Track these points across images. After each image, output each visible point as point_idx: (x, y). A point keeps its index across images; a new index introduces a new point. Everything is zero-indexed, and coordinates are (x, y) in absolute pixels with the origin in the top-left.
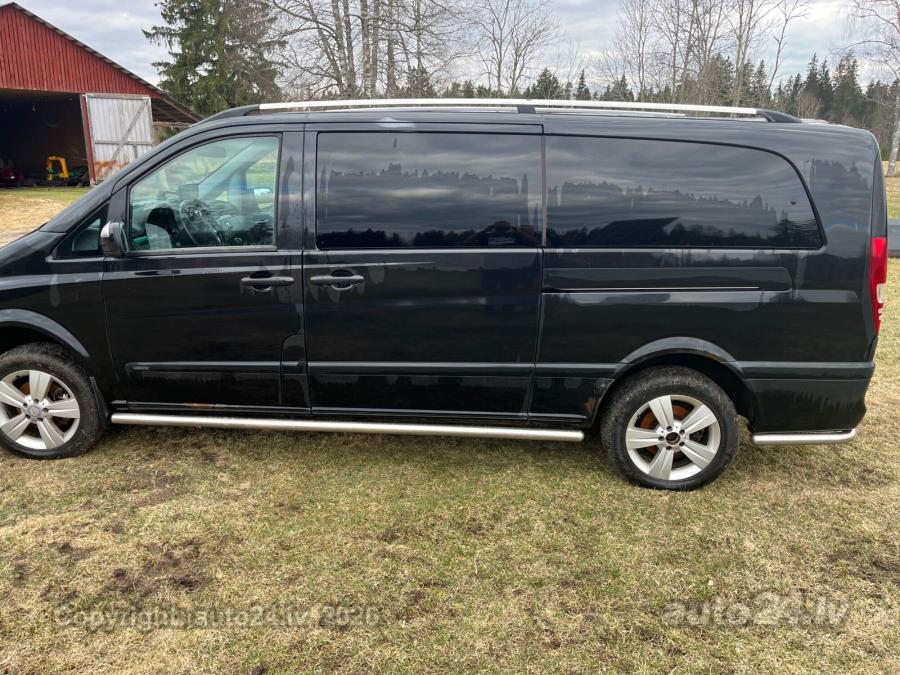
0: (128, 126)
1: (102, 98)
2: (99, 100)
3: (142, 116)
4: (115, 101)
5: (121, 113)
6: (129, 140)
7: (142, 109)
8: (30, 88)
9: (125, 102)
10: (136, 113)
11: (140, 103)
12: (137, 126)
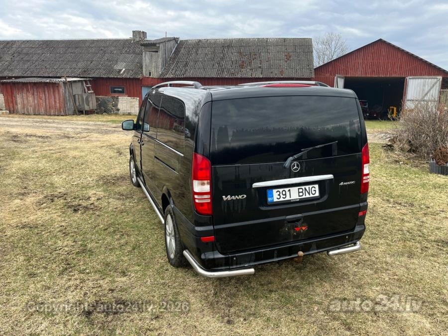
0: (426, 92)
1: (416, 79)
2: (414, 80)
3: (435, 87)
4: (422, 80)
5: (424, 85)
6: (425, 98)
7: (436, 83)
8: (381, 76)
9: (427, 80)
10: (432, 85)
11: (435, 80)
12: (431, 91)
